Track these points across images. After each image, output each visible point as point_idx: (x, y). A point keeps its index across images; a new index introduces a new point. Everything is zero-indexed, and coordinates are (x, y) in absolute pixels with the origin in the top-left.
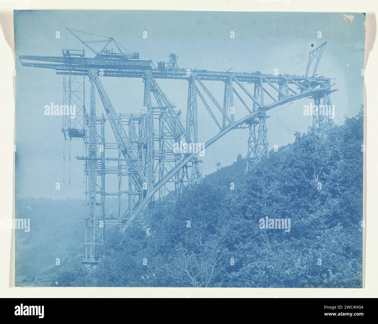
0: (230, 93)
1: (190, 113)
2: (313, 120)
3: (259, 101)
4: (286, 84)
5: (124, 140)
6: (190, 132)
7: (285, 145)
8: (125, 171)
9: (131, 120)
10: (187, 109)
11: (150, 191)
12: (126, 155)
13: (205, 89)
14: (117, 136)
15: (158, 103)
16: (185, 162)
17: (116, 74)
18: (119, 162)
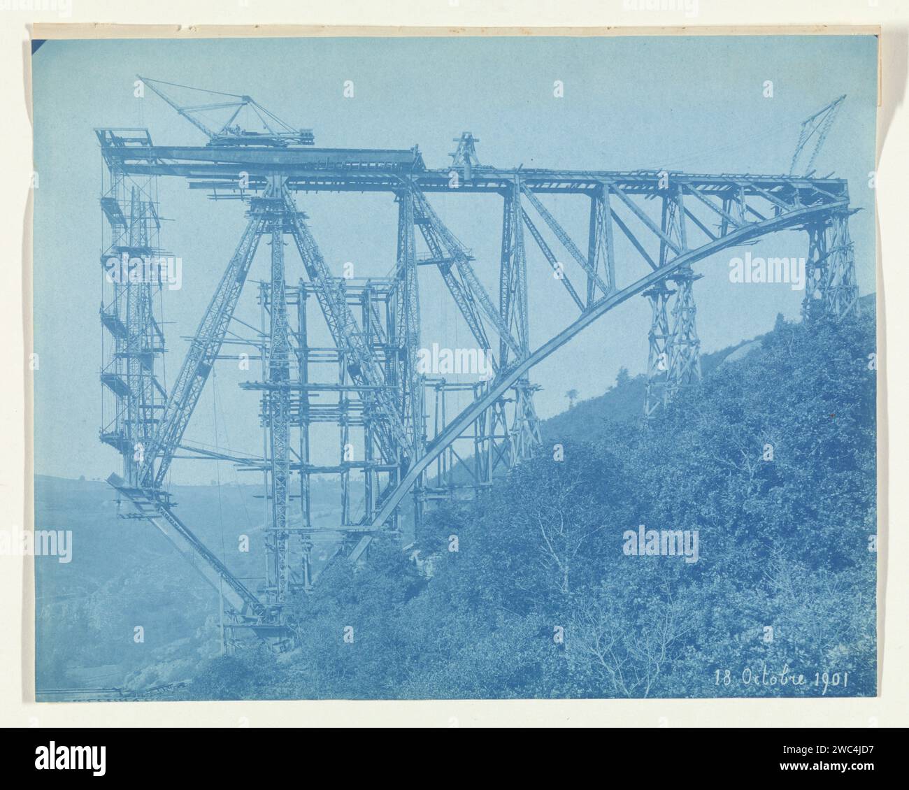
0: (604, 222)
1: (508, 273)
2: (807, 282)
3: (674, 239)
4: (739, 197)
5: (353, 340)
6: (509, 318)
7: (734, 345)
8: (355, 414)
9: (369, 292)
10: (502, 264)
11: (417, 463)
12: (357, 377)
13: (544, 213)
14: (336, 331)
15: (431, 250)
16: (499, 390)
17: (330, 183)
18: (341, 392)
